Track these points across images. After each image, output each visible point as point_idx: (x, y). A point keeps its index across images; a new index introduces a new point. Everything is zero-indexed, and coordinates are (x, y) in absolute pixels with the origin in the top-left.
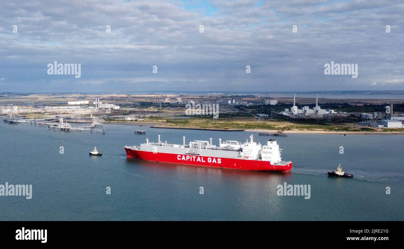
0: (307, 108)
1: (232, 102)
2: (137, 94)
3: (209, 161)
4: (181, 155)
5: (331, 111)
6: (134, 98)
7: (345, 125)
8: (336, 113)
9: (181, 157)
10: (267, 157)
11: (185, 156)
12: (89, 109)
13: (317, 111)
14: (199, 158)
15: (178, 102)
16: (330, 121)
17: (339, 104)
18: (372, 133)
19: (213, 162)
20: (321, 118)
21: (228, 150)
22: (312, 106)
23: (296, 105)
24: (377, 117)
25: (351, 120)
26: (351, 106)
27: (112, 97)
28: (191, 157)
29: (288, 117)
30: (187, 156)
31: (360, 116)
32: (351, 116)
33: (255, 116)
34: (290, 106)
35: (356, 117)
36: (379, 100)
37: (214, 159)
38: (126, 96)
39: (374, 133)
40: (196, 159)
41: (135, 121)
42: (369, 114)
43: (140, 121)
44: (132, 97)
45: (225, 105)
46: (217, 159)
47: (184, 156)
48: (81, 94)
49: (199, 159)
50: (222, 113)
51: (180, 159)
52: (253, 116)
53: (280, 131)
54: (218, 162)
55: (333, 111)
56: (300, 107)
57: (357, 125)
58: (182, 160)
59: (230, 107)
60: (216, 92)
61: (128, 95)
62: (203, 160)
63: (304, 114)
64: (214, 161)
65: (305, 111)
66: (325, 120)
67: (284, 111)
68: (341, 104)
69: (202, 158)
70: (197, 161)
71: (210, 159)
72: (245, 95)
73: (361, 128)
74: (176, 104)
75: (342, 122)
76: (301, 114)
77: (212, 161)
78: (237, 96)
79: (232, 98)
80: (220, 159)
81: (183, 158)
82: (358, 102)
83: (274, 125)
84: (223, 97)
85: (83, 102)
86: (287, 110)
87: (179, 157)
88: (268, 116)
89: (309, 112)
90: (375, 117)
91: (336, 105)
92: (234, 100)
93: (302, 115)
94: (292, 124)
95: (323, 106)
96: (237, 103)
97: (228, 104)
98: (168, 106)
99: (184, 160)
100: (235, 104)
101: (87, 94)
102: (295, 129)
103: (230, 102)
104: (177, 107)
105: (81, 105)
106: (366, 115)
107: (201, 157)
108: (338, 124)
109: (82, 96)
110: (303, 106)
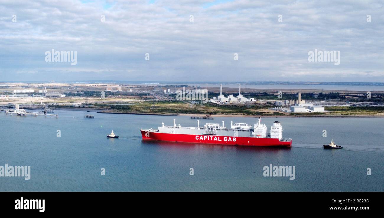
0: (231, 96)
1: (167, 91)
2: (79, 83)
3: (225, 140)
4: (199, 136)
5: (251, 99)
6: (76, 87)
7: (261, 110)
8: (255, 100)
9: (199, 138)
10: (275, 135)
11: (203, 136)
12: (36, 97)
13: (240, 99)
14: (216, 137)
15: (118, 91)
16: (250, 107)
17: (260, 93)
18: (281, 116)
19: (229, 141)
20: (243, 105)
21: (240, 131)
22: (235, 95)
23: (222, 94)
24: (288, 104)
25: (267, 106)
26: (269, 95)
27: (55, 86)
28: (208, 137)
29: (216, 104)
30: (205, 137)
31: (275, 103)
32: (267, 103)
33: (187, 103)
34: (217, 95)
35: (272, 104)
36: (294, 90)
37: (230, 138)
38: (68, 85)
39: (283, 116)
40: (213, 138)
41: (82, 107)
42: (282, 102)
43: (86, 107)
44: (74, 86)
45: (161, 94)
46: (232, 138)
47: (201, 137)
48: (24, 83)
49: (215, 139)
50: (159, 100)
51: (198, 139)
52: (186, 103)
53: (208, 115)
54: (233, 141)
55: (253, 99)
56: (226, 95)
57: (271, 110)
58: (200, 139)
59: (166, 95)
60: (152, 82)
61: (70, 84)
62: (220, 139)
63: (229, 101)
64: (230, 139)
65: (230, 99)
66: (245, 106)
67: (212, 99)
68: (261, 93)
69: (219, 137)
70: (214, 140)
71: (225, 138)
72: (179, 85)
73: (273, 113)
74: (116, 92)
75: (259, 108)
76: (227, 101)
77: (228, 139)
78: (172, 86)
79: (168, 87)
80: (235, 138)
81: (201, 138)
82: (276, 91)
83: (203, 111)
84: (159, 86)
85: (28, 91)
86: (215, 98)
87: (197, 138)
88: (198, 103)
89: (233, 100)
90: (287, 104)
91: (257, 94)
92: (169, 90)
93: (227, 103)
94: (218, 110)
95: (245, 95)
96: (172, 92)
97: (164, 93)
98: (110, 94)
99: (201, 140)
100: (170, 93)
101: (29, 83)
102: (220, 114)
103: (165, 91)
104: (118, 95)
105: (27, 93)
106: (279, 102)
107: (217, 137)
108: (255, 109)
109: (26, 85)
110: (228, 95)
